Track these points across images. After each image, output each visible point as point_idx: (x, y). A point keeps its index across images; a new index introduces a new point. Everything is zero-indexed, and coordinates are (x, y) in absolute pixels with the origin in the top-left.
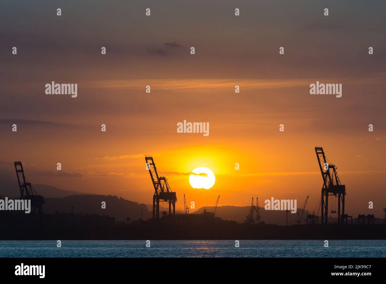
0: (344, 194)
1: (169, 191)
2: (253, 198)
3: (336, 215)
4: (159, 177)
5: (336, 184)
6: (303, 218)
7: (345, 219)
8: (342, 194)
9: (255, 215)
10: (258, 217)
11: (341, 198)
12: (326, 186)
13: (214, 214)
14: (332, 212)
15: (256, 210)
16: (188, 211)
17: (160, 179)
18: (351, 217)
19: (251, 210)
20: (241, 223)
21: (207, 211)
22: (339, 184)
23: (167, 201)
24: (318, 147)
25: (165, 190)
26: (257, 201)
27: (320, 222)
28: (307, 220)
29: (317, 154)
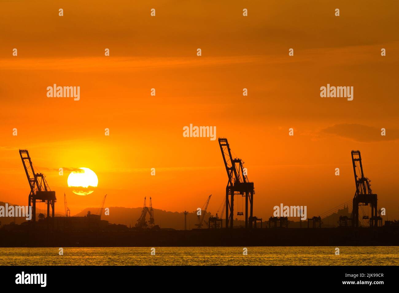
0: (253, 193)
1: (47, 190)
2: (145, 198)
3: (243, 218)
4: (36, 173)
5: (243, 182)
6: (204, 221)
7: (253, 222)
8: (250, 193)
9: (148, 217)
10: (152, 220)
11: (248, 197)
12: (231, 184)
13: (99, 217)
14: (238, 214)
15: (149, 212)
16: (70, 213)
17: (36, 176)
18: (261, 220)
19: (143, 211)
20: (131, 227)
21: (91, 213)
22: (247, 181)
23: (45, 202)
24: (222, 138)
25: (43, 189)
26: (151, 201)
27: (224, 226)
28: (209, 224)
29: (221, 145)
